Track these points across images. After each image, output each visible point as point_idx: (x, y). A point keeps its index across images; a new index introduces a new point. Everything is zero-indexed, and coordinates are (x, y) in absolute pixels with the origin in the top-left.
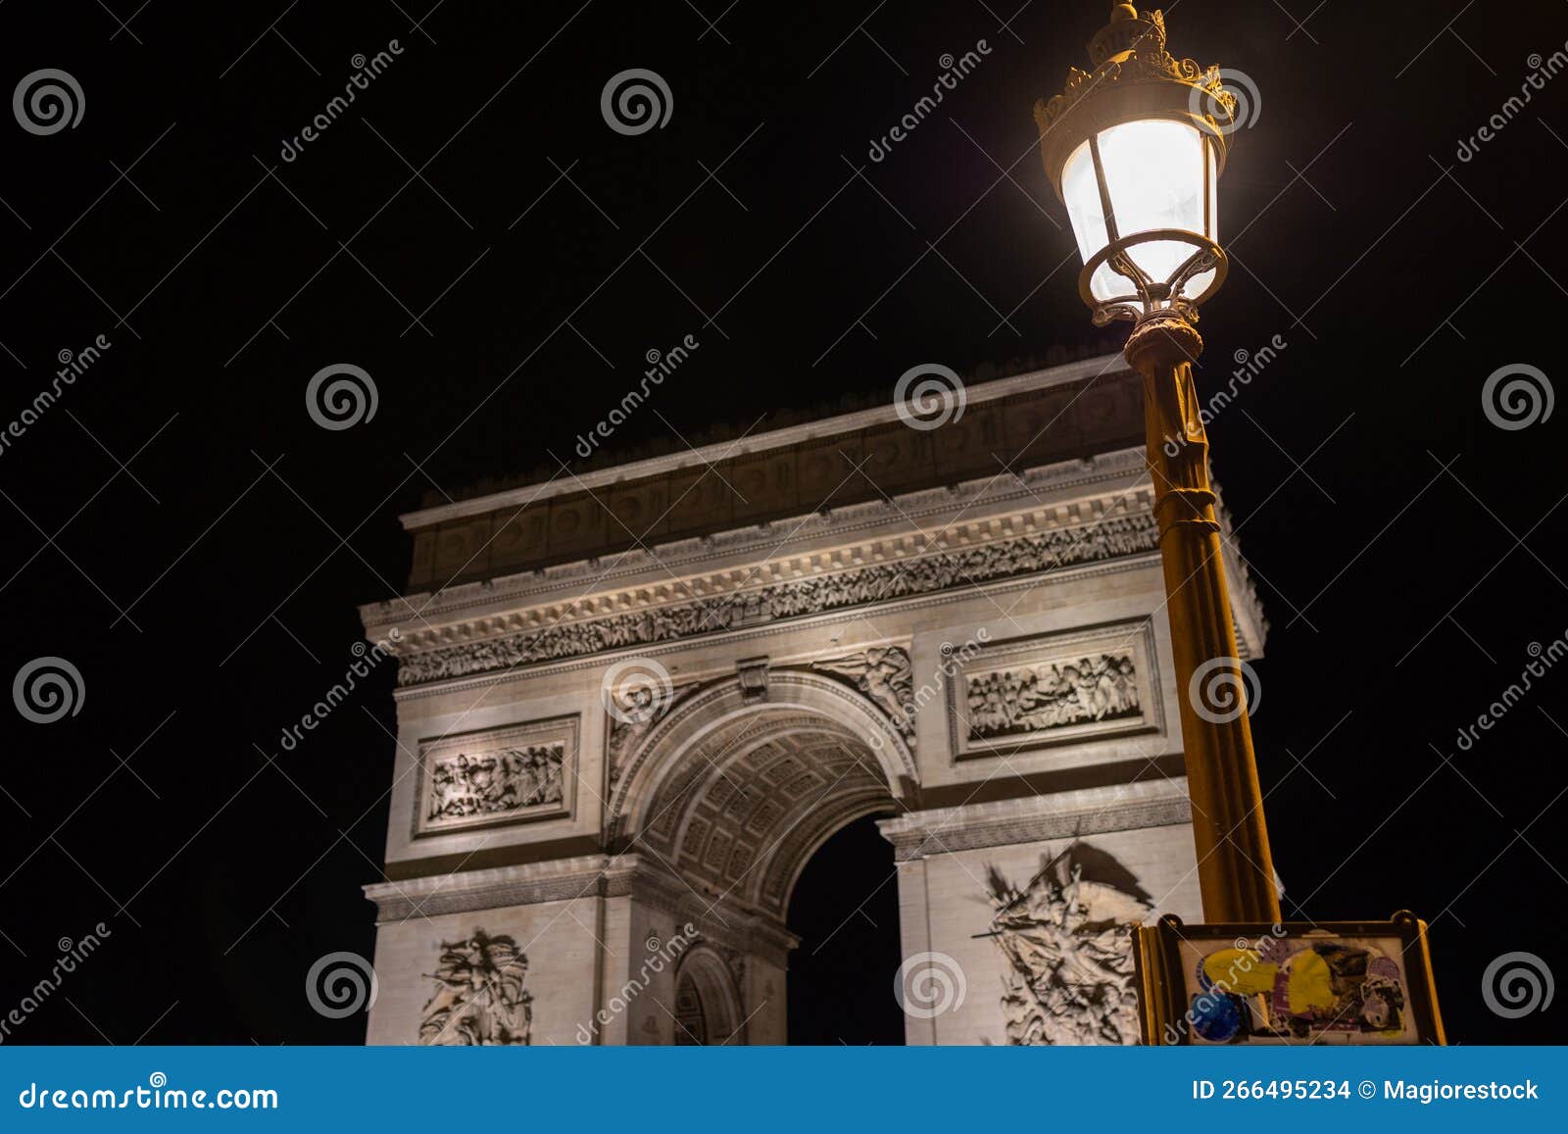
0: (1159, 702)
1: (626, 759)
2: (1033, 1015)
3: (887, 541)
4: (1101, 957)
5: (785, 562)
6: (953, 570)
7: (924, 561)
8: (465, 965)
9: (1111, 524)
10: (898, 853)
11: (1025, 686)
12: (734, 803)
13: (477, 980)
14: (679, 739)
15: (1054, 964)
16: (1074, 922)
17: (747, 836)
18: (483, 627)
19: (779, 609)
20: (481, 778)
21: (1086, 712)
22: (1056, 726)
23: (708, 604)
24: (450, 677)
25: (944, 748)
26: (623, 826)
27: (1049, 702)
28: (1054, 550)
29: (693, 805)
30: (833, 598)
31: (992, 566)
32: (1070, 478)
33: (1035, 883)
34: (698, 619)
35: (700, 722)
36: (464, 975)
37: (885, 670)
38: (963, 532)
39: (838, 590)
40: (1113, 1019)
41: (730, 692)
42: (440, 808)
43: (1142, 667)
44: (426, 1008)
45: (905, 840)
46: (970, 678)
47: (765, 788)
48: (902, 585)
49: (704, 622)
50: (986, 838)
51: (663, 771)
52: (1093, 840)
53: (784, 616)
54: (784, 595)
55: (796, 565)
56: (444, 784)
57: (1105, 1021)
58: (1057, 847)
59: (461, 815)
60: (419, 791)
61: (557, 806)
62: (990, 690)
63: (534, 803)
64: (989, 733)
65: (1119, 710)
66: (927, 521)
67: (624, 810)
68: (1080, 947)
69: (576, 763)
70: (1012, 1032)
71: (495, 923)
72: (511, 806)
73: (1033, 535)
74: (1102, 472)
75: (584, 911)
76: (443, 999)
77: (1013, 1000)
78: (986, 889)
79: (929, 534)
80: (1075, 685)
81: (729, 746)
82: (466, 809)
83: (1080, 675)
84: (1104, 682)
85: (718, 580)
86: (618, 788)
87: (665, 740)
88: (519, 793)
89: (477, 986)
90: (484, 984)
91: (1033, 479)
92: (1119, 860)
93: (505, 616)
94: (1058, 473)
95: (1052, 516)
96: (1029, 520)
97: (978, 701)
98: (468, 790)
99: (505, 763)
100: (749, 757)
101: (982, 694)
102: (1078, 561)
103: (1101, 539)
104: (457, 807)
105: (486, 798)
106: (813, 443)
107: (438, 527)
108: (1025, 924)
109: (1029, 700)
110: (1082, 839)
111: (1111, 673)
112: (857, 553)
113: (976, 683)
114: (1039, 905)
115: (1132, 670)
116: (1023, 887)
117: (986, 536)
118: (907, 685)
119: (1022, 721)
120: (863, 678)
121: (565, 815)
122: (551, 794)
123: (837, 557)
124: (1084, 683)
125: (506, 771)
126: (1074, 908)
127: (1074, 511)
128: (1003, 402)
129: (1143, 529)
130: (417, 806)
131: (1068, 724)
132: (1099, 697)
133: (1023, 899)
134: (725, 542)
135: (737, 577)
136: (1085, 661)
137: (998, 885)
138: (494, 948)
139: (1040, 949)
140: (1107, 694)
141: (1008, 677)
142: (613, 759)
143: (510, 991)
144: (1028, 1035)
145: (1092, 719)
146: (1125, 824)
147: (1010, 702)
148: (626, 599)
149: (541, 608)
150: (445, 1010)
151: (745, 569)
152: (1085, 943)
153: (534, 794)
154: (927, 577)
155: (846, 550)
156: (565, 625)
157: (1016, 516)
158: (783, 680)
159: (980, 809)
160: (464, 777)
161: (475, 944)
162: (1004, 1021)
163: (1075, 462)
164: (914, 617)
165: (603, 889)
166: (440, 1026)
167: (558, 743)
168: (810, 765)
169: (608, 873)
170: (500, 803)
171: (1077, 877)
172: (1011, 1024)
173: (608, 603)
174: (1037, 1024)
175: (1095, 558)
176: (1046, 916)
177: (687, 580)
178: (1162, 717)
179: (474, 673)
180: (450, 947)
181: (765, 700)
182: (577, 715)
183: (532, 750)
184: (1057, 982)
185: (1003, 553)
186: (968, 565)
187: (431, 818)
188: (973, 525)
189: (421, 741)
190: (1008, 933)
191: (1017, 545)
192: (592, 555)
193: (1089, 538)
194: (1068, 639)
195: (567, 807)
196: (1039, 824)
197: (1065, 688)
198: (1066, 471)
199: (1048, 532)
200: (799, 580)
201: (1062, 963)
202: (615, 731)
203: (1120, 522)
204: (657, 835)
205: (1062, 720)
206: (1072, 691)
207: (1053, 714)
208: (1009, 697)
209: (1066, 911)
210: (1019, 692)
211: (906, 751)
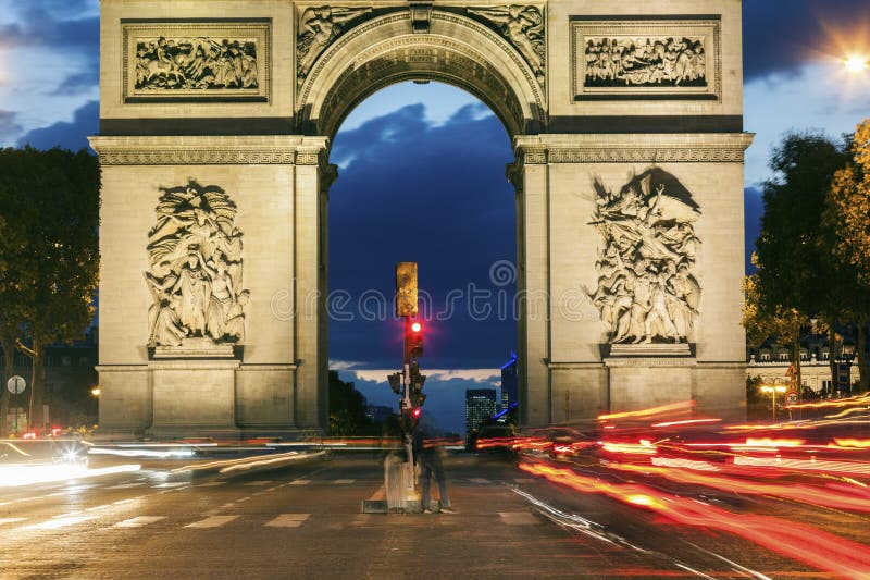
2: (618, 274)
4: (667, 242)
8: (186, 205)
10: (527, 158)
11: (627, 52)
13: (202, 218)
15: (636, 244)
16: (653, 220)
20: (181, 58)
21: (669, 78)
22: (647, 84)
25: (566, 88)
26: (309, 113)
27: (644, 66)
33: (625, 190)
36: (189, 213)
40: (673, 281)
41: (399, 21)
42: (145, 78)
43: (709, 52)
44: (151, 234)
45: (532, 150)
46: (588, 39)
50: (593, 156)
52: (666, 167)
56: (147, 60)
57: (668, 282)
58: (640, 168)
59: (168, 87)
60: (125, 62)
61: (253, 91)
62: (601, 51)
63: (232, 86)
64: (599, 83)
65: (691, 79)
67: (308, 101)
68: (657, 236)
69: (269, 59)
70: (603, 283)
71: (205, 176)
72: (211, 86)
75: (282, 174)
76: (170, 229)
77: (604, 263)
78: (592, 192)
80: (662, 56)
82: (171, 83)
83: (666, 50)
84: (683, 58)
88: (218, 77)
89: (202, 222)
90: (206, 220)
92: (681, 181)
97: (593, 57)
98: (172, 69)
99: (201, 49)
101: (595, 52)
104: (162, 81)
105: (189, 76)
108: (618, 217)
109: (630, 62)
110: (658, 165)
111: (689, 51)
113: (591, 44)
114: (629, 205)
115: (702, 52)
116: (617, 191)
119: (623, 77)
121: (263, 100)
122: (248, 81)
124: (668, 56)
125: (204, 56)
126: (655, 211)
130: (125, 75)
131: (656, 84)
132: (679, 68)
133: (618, 200)
136: (671, 40)
137: (600, 189)
138: (210, 195)
139: (627, 234)
140: (684, 67)
141: (615, 43)
143: (225, 227)
144: (615, 286)
145: (671, 83)
146: (687, 159)
147: (615, 62)
150: (172, 237)
152: (660, 233)
153: (232, 79)
158: (442, 18)
160: (167, 57)
161: (194, 191)
162: (596, 276)
165: (295, 159)
166: (171, 249)
167: (252, 40)
169: (299, 148)
170: (202, 82)
171: (660, 193)
172: (602, 278)
174: (622, 280)
176: (633, 213)
178: (720, 89)
180: (168, 191)
181: (428, 32)
182: (269, 20)
183: (226, 43)
184: (638, 256)
187: (138, 86)
189: (123, 21)
190: (609, 222)
195: (262, 92)
196: (630, 151)
197: (655, 57)
201: (641, 243)
205: (653, 80)
207: (646, 75)
208: (616, 57)
209: (649, 213)
210: (623, 55)
211: (538, 87)
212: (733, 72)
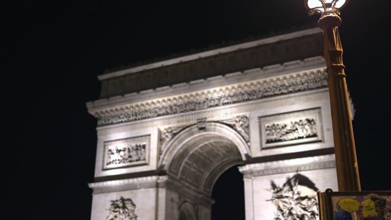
0: (322, 132)
1: (164, 148)
3: (242, 84)
4: (304, 207)
5: (212, 90)
6: (262, 93)
7: (253, 90)
8: (118, 207)
9: (309, 80)
10: (244, 176)
11: (283, 128)
12: (196, 162)
13: (121, 211)
14: (180, 142)
15: (290, 209)
16: (296, 197)
17: (200, 171)
18: (122, 109)
19: (210, 104)
20: (122, 153)
21: (301, 136)
22: (292, 140)
23: (189, 103)
24: (112, 124)
25: (258, 146)
26: (163, 168)
27: (290, 133)
28: (292, 87)
29: (184, 162)
30: (226, 101)
31: (273, 92)
32: (297, 66)
33: (284, 185)
34: (186, 107)
35: (186, 137)
36: (118, 209)
37: (241, 123)
38: (265, 82)
39: (227, 99)
41: (195, 129)
42: (110, 162)
43: (318, 123)
44: (107, 218)
45: (246, 173)
46: (267, 125)
47: (205, 157)
48: (246, 98)
49: (187, 108)
50: (270, 172)
51: (175, 152)
52: (303, 173)
53: (211, 106)
54: (211, 100)
55: (215, 91)
56: (111, 155)
58: (291, 175)
59: (116, 164)
60: (104, 157)
61: (144, 162)
62: (272, 129)
64: (272, 141)
65: (311, 135)
66: (254, 78)
67: (164, 163)
68: (297, 204)
69: (149, 149)
71: (126, 195)
72: (131, 161)
73: (286, 83)
74: (307, 64)
75: (152, 192)
76: (112, 216)
77: (277, 219)
78: (270, 187)
79: (255, 82)
81: (195, 144)
82: (118, 162)
83: (299, 125)
84: (307, 127)
85: (192, 96)
86: (162, 157)
87: (176, 143)
88: (133, 158)
89: (121, 213)
90: (123, 212)
91: (286, 66)
92: (309, 179)
93: (129, 106)
94: (294, 64)
95: (292, 77)
96: (285, 78)
97: (269, 132)
98: (118, 157)
99: (129, 149)
100: (201, 148)
101: (270, 130)
102: (299, 91)
103: (306, 84)
104: (115, 162)
105: (124, 159)
106: (221, 55)
107: (109, 79)
108: (281, 197)
109: (284, 132)
110: (299, 173)
111: (308, 124)
112: (233, 88)
113: (268, 127)
114: (285, 192)
115: (315, 123)
116: (281, 186)
117: (272, 83)
118: (248, 127)
119: (282, 138)
120: (234, 125)
121: (146, 164)
122: (142, 158)
123: (227, 89)
124: (300, 127)
125: (129, 151)
126: (296, 193)
127: (298, 76)
128: (278, 43)
129: (319, 81)
130: (103, 161)
131: (295, 139)
132: (305, 131)
133: (281, 190)
134: (194, 84)
135: (197, 95)
136: (301, 121)
137: (274, 186)
138: (126, 202)
139: (285, 205)
140: (307, 130)
141: (278, 125)
142: (160, 148)
143: (131, 214)
145: (302, 138)
146: (312, 168)
147: (279, 132)
148: (164, 101)
149: (139, 103)
150: (112, 219)
151: (200, 92)
152: (299, 203)
153: (137, 158)
154: (254, 95)
155: (230, 87)
156: (146, 109)
157: (281, 77)
158: (211, 125)
159: (269, 164)
160: (117, 153)
161: (121, 201)
163: (299, 61)
164: (250, 107)
165: (157, 186)
167: (144, 143)
168: (219, 150)
169: (159, 181)
170: (127, 161)
171: (297, 184)
173: (159, 102)
175: (304, 90)
176: (287, 195)
177: (183, 95)
178: (323, 137)
179: (119, 123)
180: (113, 202)
181: (205, 131)
182: (149, 135)
183: (137, 146)
184: (290, 214)
185: (277, 88)
186: (266, 92)
187: (108, 164)
188: (268, 79)
189: (105, 142)
190: (276, 200)
191: (281, 86)
192: (154, 88)
193: (303, 84)
194: (296, 114)
195: (147, 161)
196: (286, 168)
197: (295, 128)
198: (296, 64)
199: (290, 82)
200: (216, 96)
201: (292, 208)
202: (161, 140)
203: (312, 79)
204: (174, 171)
205: (294, 138)
206: (297, 129)
207: (291, 136)
209: (293, 194)
210: (281, 130)
211: (247, 147)
212: (328, 130)
